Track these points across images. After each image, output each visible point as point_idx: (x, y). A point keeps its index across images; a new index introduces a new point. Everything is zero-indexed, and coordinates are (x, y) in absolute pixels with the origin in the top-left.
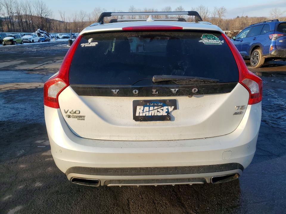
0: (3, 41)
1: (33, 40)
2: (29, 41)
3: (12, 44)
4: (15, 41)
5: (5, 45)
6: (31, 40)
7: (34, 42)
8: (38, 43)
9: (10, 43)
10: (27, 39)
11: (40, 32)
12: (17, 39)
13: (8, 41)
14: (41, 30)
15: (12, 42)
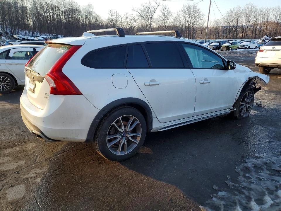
0: (222, 47)
1: (249, 47)
2: (245, 47)
3: (228, 50)
4: (231, 48)
5: (222, 50)
6: (247, 47)
7: (249, 49)
8: (254, 49)
9: (227, 48)
10: (244, 46)
11: (265, 39)
12: (233, 46)
13: (225, 47)
14: (267, 36)
15: (228, 48)
